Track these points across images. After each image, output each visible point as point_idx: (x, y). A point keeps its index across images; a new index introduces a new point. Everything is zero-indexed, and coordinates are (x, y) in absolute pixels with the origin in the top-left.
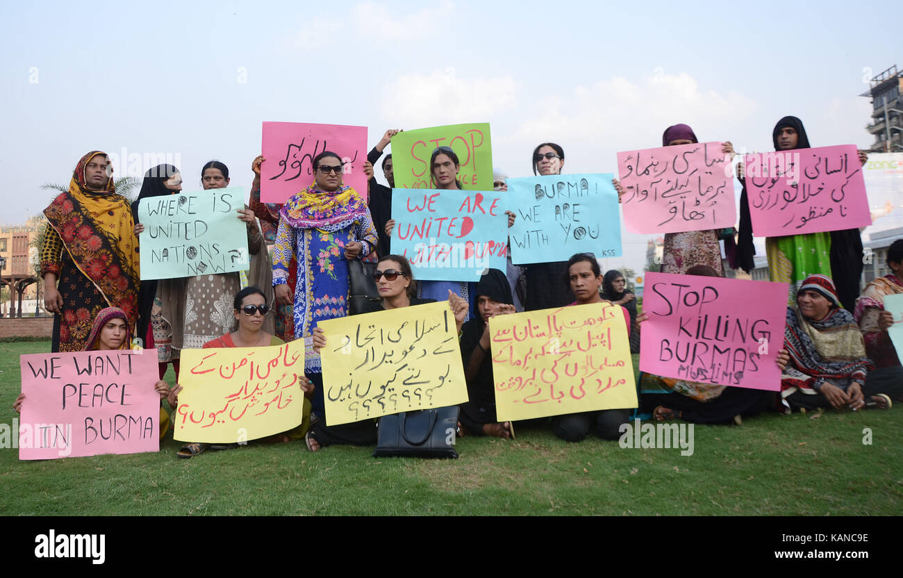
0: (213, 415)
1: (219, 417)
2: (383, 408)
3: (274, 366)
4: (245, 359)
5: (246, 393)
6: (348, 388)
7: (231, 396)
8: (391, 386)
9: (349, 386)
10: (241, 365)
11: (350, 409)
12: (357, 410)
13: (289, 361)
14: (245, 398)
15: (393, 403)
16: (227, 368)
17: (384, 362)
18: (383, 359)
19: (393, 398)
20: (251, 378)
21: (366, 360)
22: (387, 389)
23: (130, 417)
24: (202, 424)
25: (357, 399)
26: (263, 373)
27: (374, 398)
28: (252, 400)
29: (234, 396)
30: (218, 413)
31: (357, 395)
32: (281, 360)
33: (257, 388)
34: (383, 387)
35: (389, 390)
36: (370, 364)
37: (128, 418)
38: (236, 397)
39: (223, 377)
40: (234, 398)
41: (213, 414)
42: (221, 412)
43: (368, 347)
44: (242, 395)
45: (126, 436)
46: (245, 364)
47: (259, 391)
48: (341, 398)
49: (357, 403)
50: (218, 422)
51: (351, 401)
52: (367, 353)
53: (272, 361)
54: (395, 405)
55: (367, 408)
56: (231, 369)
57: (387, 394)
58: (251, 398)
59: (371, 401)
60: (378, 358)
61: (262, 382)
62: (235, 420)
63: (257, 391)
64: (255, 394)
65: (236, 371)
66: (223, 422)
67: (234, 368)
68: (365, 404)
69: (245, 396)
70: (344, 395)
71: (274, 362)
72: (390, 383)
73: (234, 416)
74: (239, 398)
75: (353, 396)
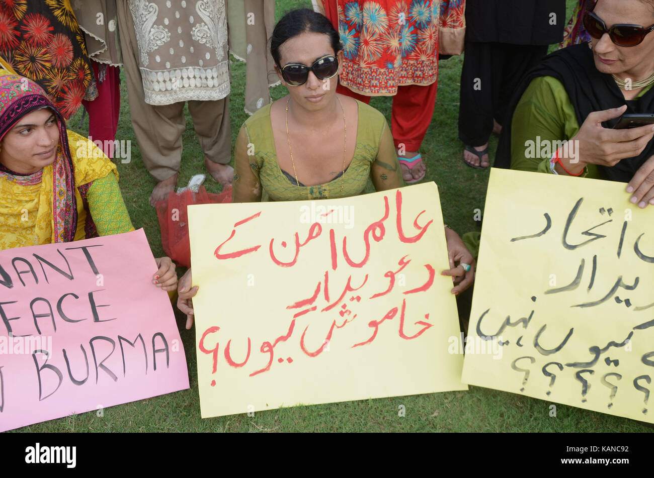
0: (268, 347)
1: (280, 350)
2: (584, 392)
3: (377, 239)
4: (317, 224)
5: (327, 298)
6: (521, 324)
7: (299, 305)
8: (613, 353)
9: (525, 322)
10: (311, 237)
11: (514, 367)
12: (528, 373)
13: (410, 231)
14: (328, 309)
15: (609, 391)
16: (284, 244)
17: (613, 299)
18: (613, 290)
19: (612, 379)
20: (335, 266)
21: (575, 283)
22: (603, 356)
23: (120, 338)
24: (251, 367)
25: (535, 352)
26: (357, 252)
27: (569, 365)
28: (342, 314)
29: (303, 305)
30: (278, 341)
31: (536, 345)
32: (390, 225)
33: (348, 288)
34: (596, 350)
35: (608, 361)
36: (581, 294)
37: (116, 340)
38: (308, 307)
39: (278, 263)
40: (304, 308)
41: (268, 344)
42: (283, 338)
43: (586, 253)
44: (321, 302)
45: (118, 371)
46: (317, 235)
47: (354, 294)
48: (502, 338)
49: (532, 360)
50: (281, 360)
51: (520, 352)
52: (581, 268)
53: (372, 227)
54: (613, 396)
55: (549, 378)
56: (292, 246)
57: (601, 367)
58: (338, 308)
59: (561, 368)
60: (603, 285)
61: (357, 275)
62: (312, 355)
63: (349, 294)
64: (346, 300)
65: (301, 248)
66: (290, 360)
67: (298, 245)
68: (547, 369)
69: (327, 304)
70: (510, 334)
71: (375, 230)
72: (612, 348)
73: (311, 348)
74: (314, 308)
75: (528, 342)
